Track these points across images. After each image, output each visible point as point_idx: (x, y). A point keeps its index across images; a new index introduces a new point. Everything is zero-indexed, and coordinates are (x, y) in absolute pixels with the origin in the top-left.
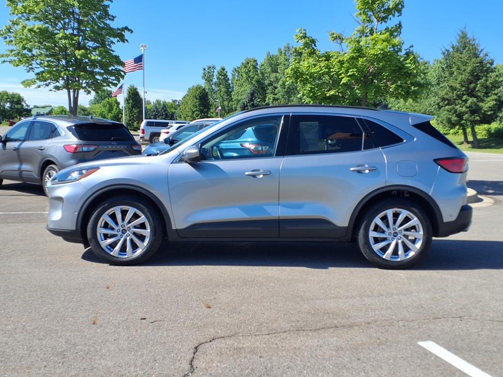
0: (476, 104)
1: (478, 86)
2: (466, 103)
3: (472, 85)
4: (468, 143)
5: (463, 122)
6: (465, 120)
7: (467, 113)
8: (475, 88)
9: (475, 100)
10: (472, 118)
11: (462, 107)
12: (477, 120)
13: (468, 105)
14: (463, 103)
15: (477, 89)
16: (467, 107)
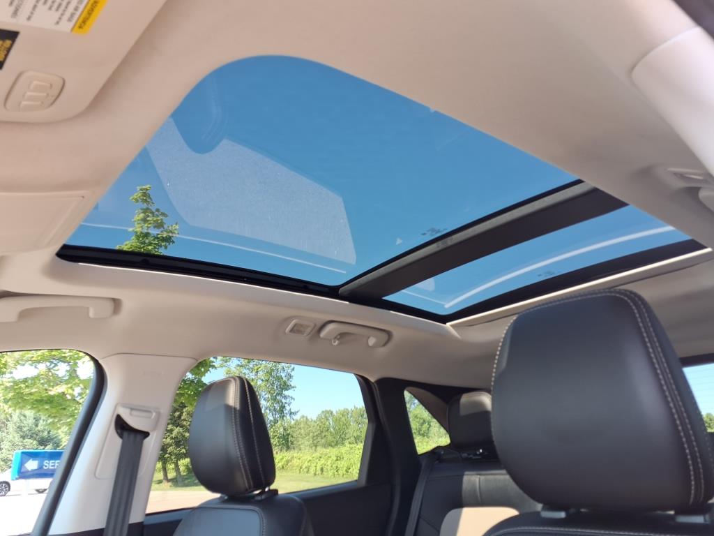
0: (182, 434)
1: (184, 414)
2: (172, 433)
3: (177, 414)
4: (169, 481)
5: (167, 456)
6: (170, 454)
7: (171, 445)
8: (180, 417)
9: (181, 430)
10: (177, 451)
11: (166, 438)
12: (184, 454)
13: (173, 435)
14: (168, 434)
15: (182, 418)
16: (172, 438)
